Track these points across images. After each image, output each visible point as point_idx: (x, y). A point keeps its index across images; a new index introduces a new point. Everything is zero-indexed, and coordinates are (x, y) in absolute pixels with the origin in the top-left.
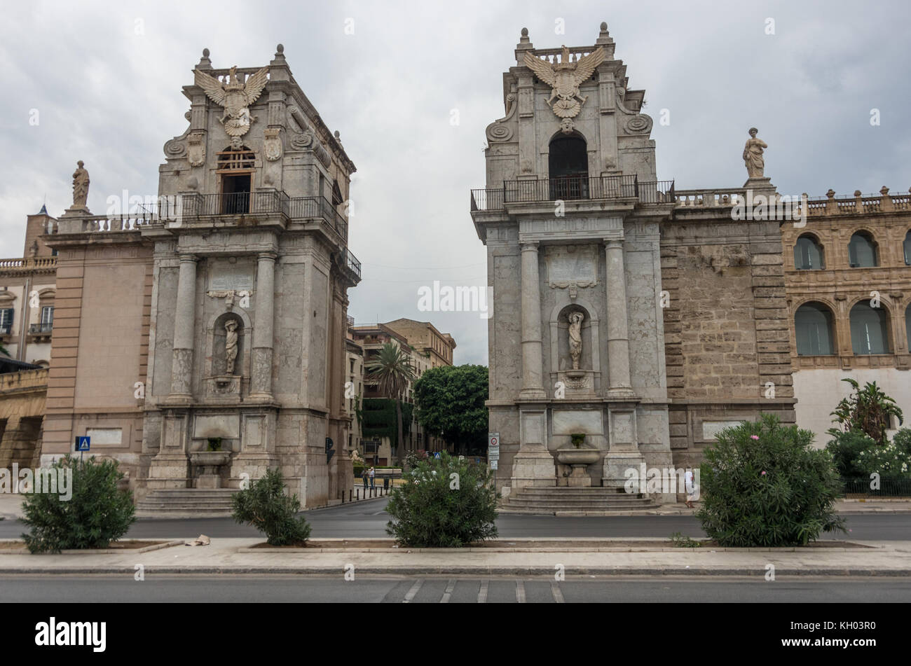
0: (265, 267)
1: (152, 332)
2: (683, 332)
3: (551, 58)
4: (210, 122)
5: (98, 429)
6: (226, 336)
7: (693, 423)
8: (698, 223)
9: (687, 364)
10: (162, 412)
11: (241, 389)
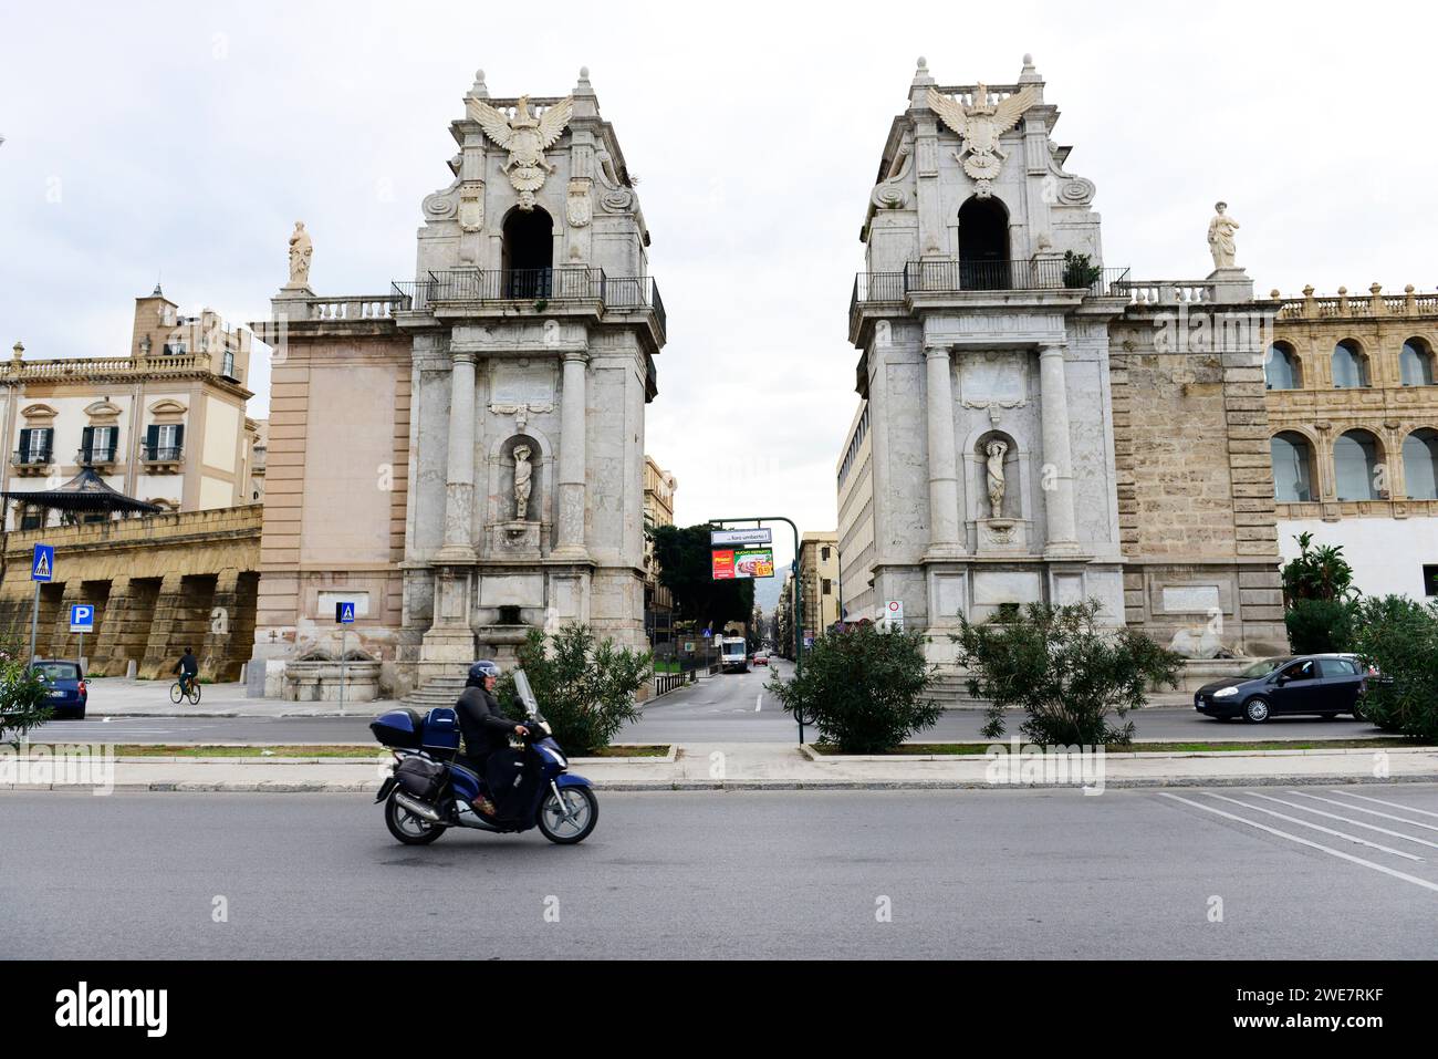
0: (574, 371)
1: (412, 460)
2: (1137, 469)
3: (958, 98)
4: (489, 170)
5: (333, 592)
6: (514, 467)
7: (1150, 590)
9: (1141, 512)
10: (434, 570)
11: (541, 541)
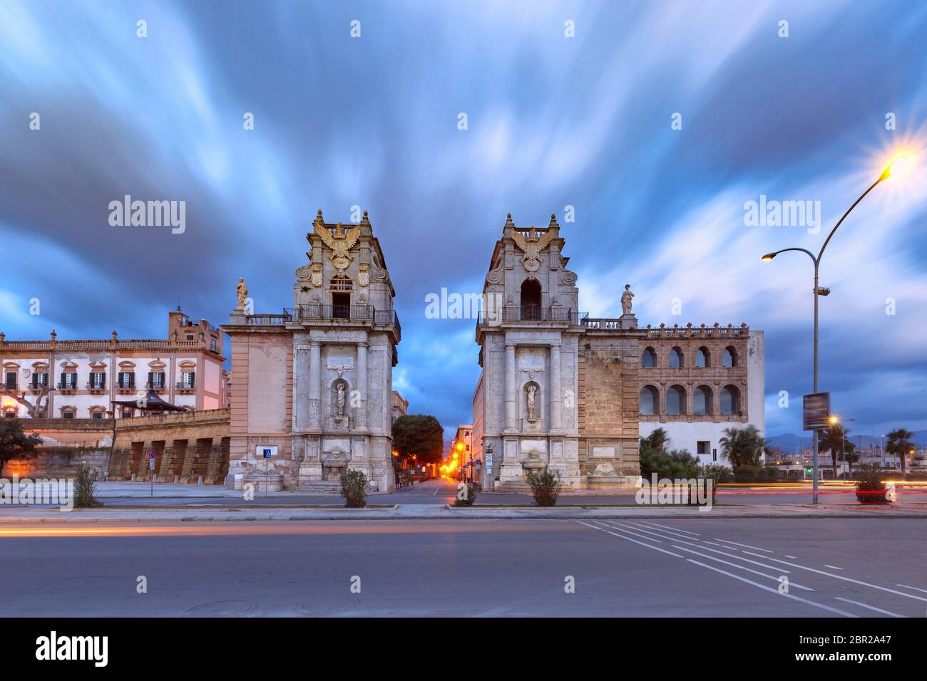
0: (362, 351)
1: (294, 389)
2: (586, 398)
3: (524, 233)
4: (324, 258)
5: (262, 446)
6: (337, 393)
7: (588, 448)
8: (598, 337)
9: (587, 416)
10: (305, 436)
11: (349, 424)
